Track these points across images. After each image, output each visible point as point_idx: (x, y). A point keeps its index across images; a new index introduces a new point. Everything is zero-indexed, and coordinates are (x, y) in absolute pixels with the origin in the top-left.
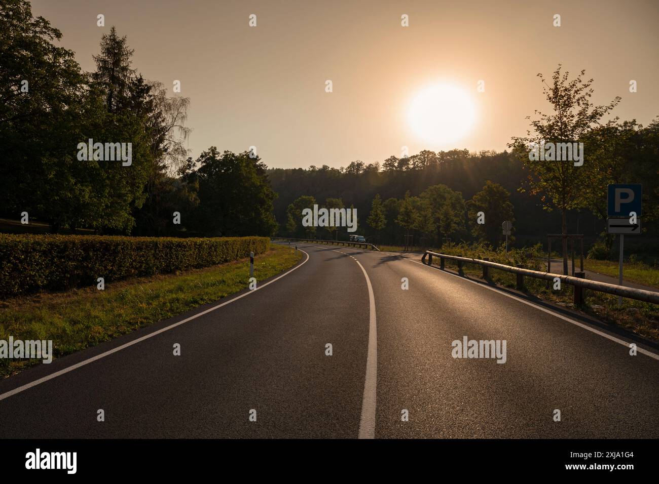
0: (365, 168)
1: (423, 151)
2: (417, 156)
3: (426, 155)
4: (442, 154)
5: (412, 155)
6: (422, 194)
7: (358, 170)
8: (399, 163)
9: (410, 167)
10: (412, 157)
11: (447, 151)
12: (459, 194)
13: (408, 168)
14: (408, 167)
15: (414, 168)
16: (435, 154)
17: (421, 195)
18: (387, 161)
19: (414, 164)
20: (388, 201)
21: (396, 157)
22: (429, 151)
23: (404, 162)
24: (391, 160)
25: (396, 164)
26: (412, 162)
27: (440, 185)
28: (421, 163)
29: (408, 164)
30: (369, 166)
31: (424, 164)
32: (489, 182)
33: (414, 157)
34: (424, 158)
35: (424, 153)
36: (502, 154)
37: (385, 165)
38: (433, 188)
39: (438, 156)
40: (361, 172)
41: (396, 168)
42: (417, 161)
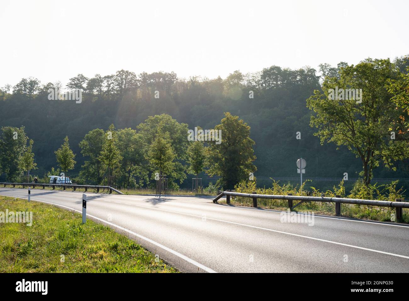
0: (42, 87)
1: (120, 70)
2: (112, 77)
3: (124, 77)
4: (144, 76)
5: (106, 75)
6: (141, 125)
7: (31, 89)
8: (89, 84)
9: (102, 90)
10: (105, 77)
11: (151, 74)
12: (186, 126)
13: (101, 91)
14: (100, 89)
15: (108, 91)
16: (135, 76)
17: (138, 127)
18: (73, 80)
19: (109, 86)
20: (91, 132)
21: (85, 76)
22: (127, 72)
23: (95, 82)
24: (78, 80)
25: (85, 85)
26: (106, 84)
27: (163, 115)
28: (118, 85)
29: (101, 86)
30: (48, 85)
31: (121, 87)
32: (228, 114)
33: (108, 77)
34: (122, 79)
35: (121, 73)
36: (216, 81)
37: (71, 86)
38: (153, 118)
39: (138, 78)
40: (35, 93)
41: (85, 89)
42: (113, 83)
